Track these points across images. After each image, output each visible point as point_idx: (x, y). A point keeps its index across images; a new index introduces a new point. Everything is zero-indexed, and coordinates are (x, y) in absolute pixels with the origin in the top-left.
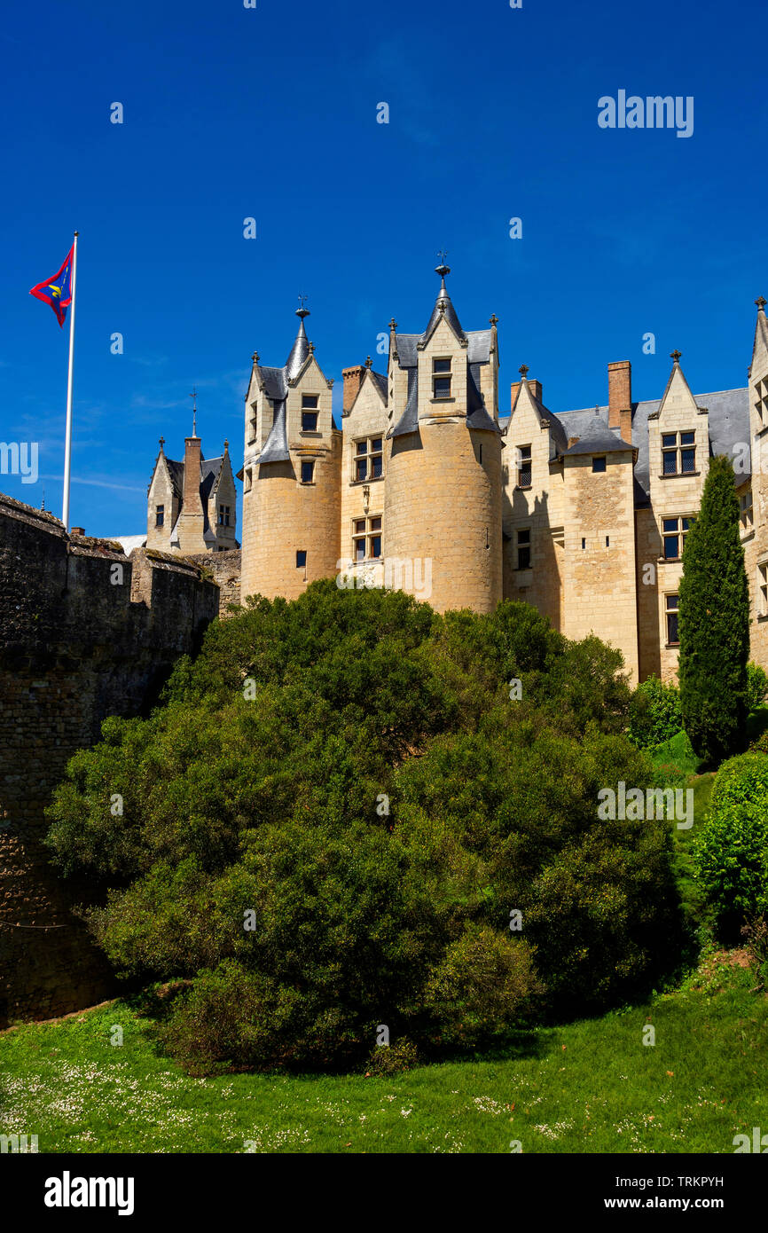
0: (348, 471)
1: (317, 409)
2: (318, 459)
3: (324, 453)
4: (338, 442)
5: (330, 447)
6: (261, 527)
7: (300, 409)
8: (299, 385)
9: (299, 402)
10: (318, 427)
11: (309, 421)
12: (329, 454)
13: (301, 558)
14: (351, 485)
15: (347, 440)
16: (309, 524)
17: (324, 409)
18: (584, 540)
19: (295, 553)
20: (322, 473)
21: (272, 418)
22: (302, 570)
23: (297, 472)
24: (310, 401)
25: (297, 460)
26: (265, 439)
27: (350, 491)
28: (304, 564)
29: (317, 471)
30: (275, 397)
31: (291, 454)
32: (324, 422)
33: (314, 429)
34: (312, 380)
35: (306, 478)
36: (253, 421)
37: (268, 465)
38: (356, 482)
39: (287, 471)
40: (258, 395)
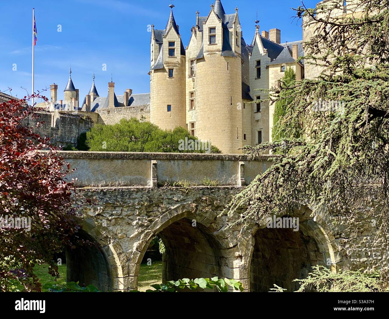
0: (188, 73)
1: (175, 47)
2: (175, 68)
3: (178, 65)
4: (184, 61)
5: (180, 62)
6: (154, 95)
7: (168, 47)
8: (167, 38)
9: (167, 45)
10: (175, 54)
11: (171, 52)
12: (180, 65)
13: (169, 108)
14: (188, 78)
15: (187, 59)
16: (172, 94)
17: (177, 47)
19: (167, 106)
20: (177, 73)
21: (158, 51)
22: (169, 112)
23: (167, 74)
24: (171, 44)
25: (167, 68)
26: (156, 59)
27: (188, 80)
28: (170, 110)
29: (174, 73)
30: (159, 42)
31: (165, 65)
32: (177, 52)
33: (174, 55)
34: (172, 36)
35: (171, 75)
36: (152, 52)
37: (156, 70)
38: (190, 77)
39: (163, 70)
40: (153, 42)
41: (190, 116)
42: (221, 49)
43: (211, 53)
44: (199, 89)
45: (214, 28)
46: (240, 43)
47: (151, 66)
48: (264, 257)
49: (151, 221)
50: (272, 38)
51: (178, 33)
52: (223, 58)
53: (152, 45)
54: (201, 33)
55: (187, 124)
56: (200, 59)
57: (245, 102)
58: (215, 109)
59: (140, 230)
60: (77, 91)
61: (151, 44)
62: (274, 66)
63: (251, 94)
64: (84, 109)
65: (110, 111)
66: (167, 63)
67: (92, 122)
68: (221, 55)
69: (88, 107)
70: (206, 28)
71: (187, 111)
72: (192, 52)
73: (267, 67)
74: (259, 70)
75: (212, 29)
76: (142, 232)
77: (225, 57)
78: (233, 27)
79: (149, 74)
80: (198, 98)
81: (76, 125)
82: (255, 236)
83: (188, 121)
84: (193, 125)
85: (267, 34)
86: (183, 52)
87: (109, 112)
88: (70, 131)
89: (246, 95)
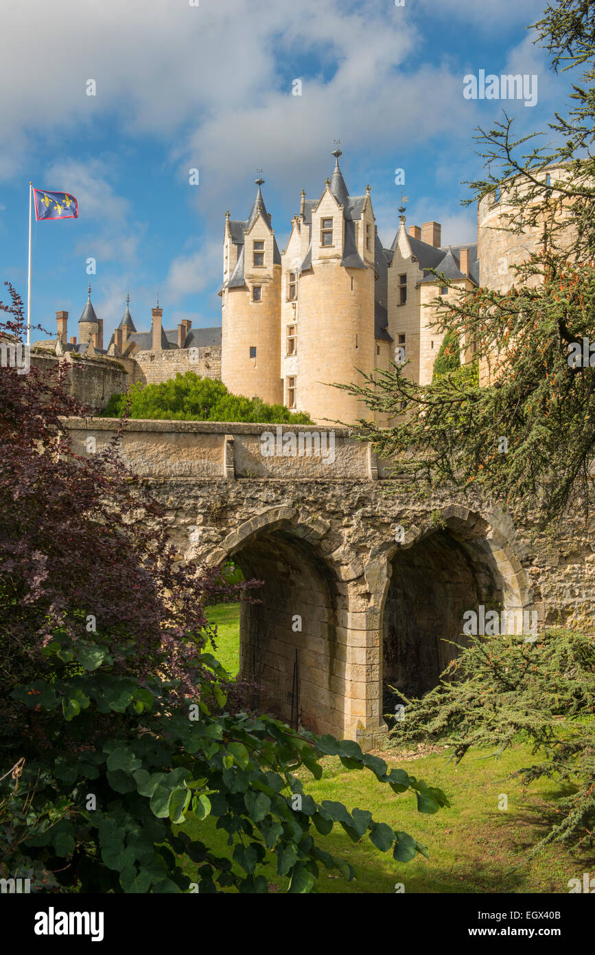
0: (284, 293)
1: (264, 250)
2: (263, 285)
3: (268, 280)
4: (278, 273)
5: (272, 276)
6: (229, 330)
7: (252, 251)
8: (252, 234)
9: (252, 246)
10: (264, 263)
11: (258, 259)
12: (272, 281)
13: (253, 352)
14: (286, 302)
15: (284, 271)
16: (258, 329)
17: (268, 250)
18: (432, 342)
19: (249, 348)
20: (266, 294)
21: (236, 256)
22: (253, 360)
23: (250, 294)
24: (258, 244)
25: (250, 285)
26: (231, 271)
27: (285, 307)
28: (255, 356)
29: (263, 293)
30: (238, 242)
31: (247, 281)
32: (268, 259)
33: (262, 264)
34: (260, 230)
35: (256, 297)
36: (227, 257)
37: (232, 288)
38: (289, 301)
39: (243, 288)
40: (228, 241)
41: (288, 367)
42: (341, 255)
43: (325, 260)
44: (303, 321)
45: (330, 219)
46: (372, 245)
47: (224, 281)
48: (405, 595)
49: (223, 534)
50: (427, 238)
51: (270, 228)
52: (343, 269)
53: (227, 247)
54: (308, 227)
55: (283, 380)
56: (307, 270)
57: (379, 344)
58: (329, 355)
59: (204, 548)
60: (100, 322)
61: (225, 245)
62: (428, 284)
63: (390, 330)
64: (111, 353)
65: (154, 356)
66: (252, 277)
67: (125, 373)
68: (341, 265)
69: (118, 349)
70: (316, 218)
71: (282, 358)
72: (293, 259)
73: (418, 287)
74: (403, 291)
75: (326, 221)
76: (208, 552)
77: (347, 268)
78: (362, 218)
79: (221, 294)
80: (301, 337)
81: (99, 377)
82: (392, 561)
83: (284, 374)
84: (292, 380)
85: (418, 230)
86: (277, 260)
87: (152, 357)
88: (89, 389)
89: (382, 333)
